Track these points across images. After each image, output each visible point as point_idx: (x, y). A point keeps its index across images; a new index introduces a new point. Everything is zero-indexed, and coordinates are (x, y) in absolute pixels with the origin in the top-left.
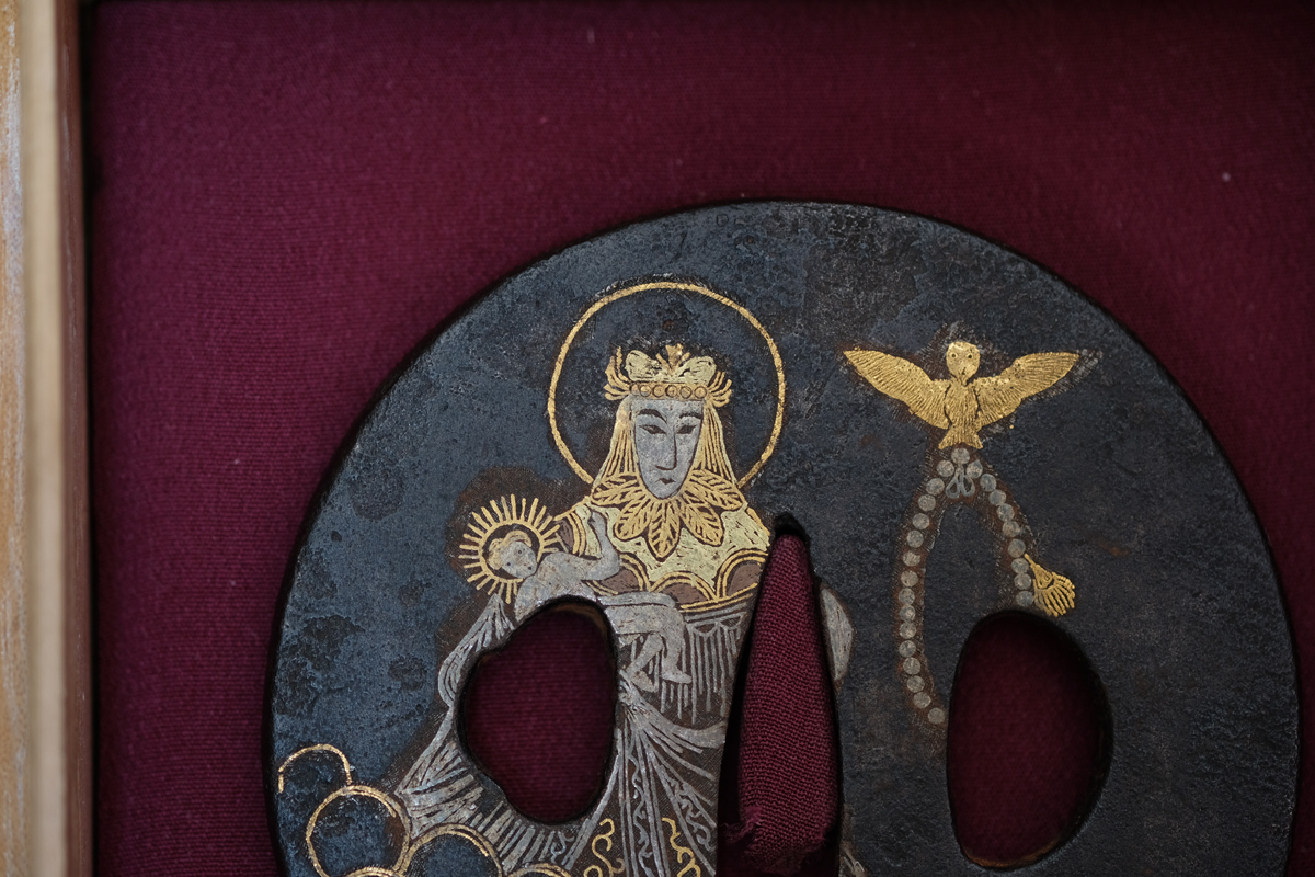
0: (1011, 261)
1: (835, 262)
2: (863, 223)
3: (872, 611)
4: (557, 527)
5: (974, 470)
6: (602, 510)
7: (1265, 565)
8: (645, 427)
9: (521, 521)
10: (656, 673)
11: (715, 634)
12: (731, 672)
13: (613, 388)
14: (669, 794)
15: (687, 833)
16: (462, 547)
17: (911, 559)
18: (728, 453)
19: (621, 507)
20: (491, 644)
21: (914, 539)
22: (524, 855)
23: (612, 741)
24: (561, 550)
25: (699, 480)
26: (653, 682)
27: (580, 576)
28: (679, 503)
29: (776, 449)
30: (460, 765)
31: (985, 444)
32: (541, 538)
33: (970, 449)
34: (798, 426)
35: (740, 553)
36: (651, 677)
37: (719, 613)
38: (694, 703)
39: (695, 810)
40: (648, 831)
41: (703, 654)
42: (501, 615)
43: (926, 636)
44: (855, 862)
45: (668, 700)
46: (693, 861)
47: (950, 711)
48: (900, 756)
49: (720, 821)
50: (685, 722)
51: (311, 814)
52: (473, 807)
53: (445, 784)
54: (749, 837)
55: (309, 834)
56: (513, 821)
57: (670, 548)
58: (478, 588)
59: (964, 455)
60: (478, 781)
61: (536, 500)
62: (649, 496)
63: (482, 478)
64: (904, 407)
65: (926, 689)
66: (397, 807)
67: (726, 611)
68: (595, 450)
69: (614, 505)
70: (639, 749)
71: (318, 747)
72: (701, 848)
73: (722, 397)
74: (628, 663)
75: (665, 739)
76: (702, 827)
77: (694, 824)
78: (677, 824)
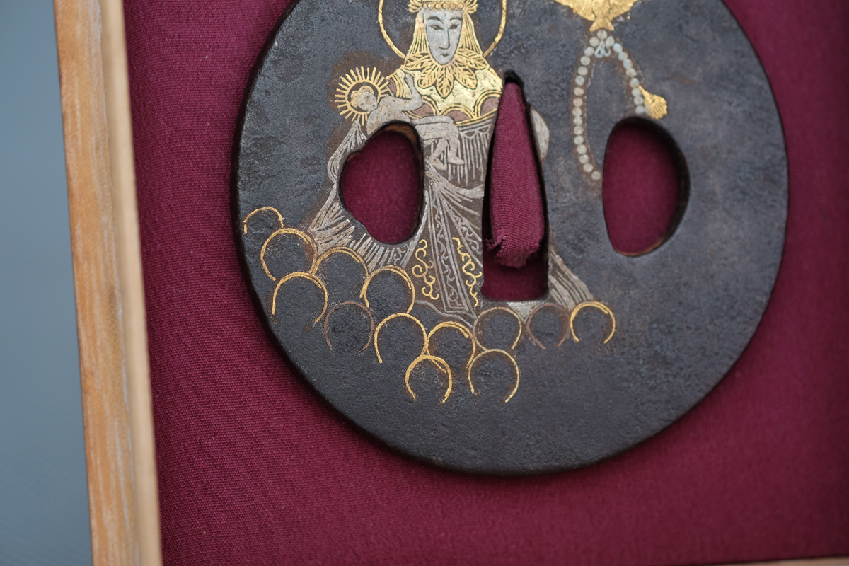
3: (559, 120)
4: (387, 83)
5: (610, 41)
6: (411, 72)
7: (766, 86)
8: (432, 26)
9: (368, 80)
10: (445, 160)
11: (475, 137)
12: (486, 157)
13: (413, 5)
14: (456, 224)
15: (467, 245)
16: (336, 96)
17: (578, 91)
18: (477, 38)
19: (421, 70)
20: (355, 148)
21: (580, 81)
22: (379, 261)
23: (423, 197)
24: (390, 95)
25: (463, 54)
26: (444, 164)
27: (401, 109)
28: (452, 67)
29: (503, 35)
30: (342, 215)
31: (615, 28)
32: (379, 89)
33: (607, 30)
34: (514, 23)
35: (486, 93)
36: (443, 162)
37: (477, 125)
38: (466, 174)
39: (470, 233)
40: (445, 245)
41: (469, 148)
42: (360, 132)
43: (588, 134)
44: (557, 256)
45: (452, 173)
46: (470, 260)
47: (604, 172)
48: (578, 198)
49: (483, 238)
50: (462, 185)
51: (263, 244)
52: (351, 236)
53: (334, 225)
54: (499, 247)
55: (262, 255)
56: (372, 243)
57: (449, 91)
58: (346, 118)
59: (604, 34)
60: (353, 223)
61: (375, 69)
62: (436, 63)
63: (345, 58)
64: (570, 10)
65: (590, 161)
66: (309, 239)
67: (481, 124)
68: (405, 40)
69: (417, 70)
70: (438, 201)
71: (264, 209)
72: (474, 253)
73: (473, 8)
74: (429, 155)
75: (452, 195)
76: (474, 241)
77: (470, 240)
78: (461, 241)
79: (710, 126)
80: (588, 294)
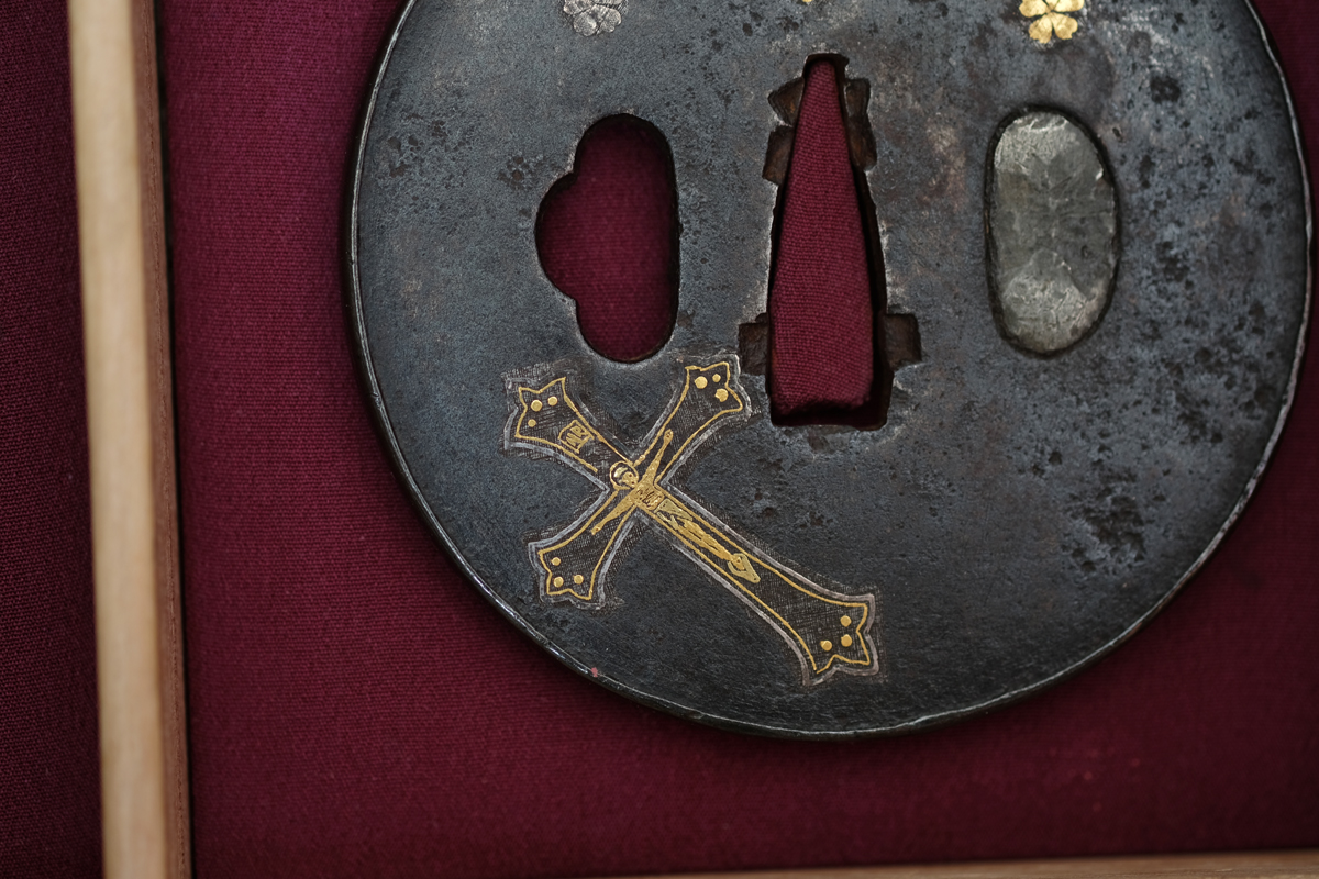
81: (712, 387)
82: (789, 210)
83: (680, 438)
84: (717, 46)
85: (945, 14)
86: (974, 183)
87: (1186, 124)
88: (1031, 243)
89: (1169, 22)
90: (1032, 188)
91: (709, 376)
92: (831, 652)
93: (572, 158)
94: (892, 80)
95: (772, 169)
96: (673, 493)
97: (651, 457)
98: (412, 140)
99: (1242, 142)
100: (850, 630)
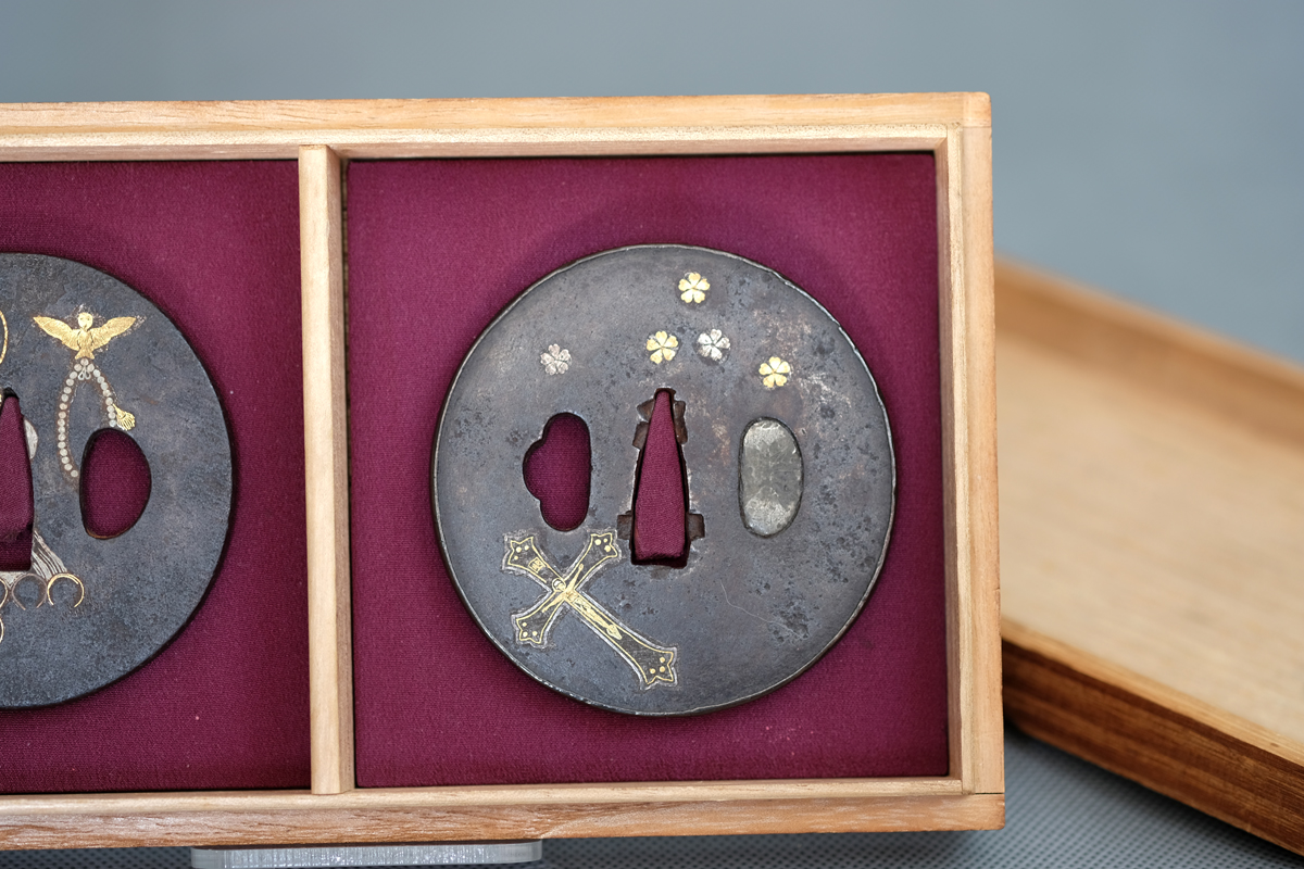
0: (107, 279)
1: (29, 279)
2: (42, 262)
3: (47, 428)
5: (91, 368)
7: (219, 409)
17: (63, 406)
21: (65, 398)
29: (4, 360)
34: (14, 350)
43: (70, 440)
44: (39, 537)
47: (81, 471)
48: (58, 491)
59: (87, 361)
64: (59, 341)
65: (70, 463)
79: (170, 438)
80: (63, 567)
81: (603, 545)
82: (645, 462)
83: (587, 568)
84: (613, 383)
85: (723, 371)
86: (734, 454)
87: (837, 429)
88: (760, 482)
89: (831, 380)
90: (761, 456)
91: (602, 539)
92: (655, 674)
93: (541, 432)
94: (696, 402)
95: (637, 441)
96: (582, 594)
97: (572, 577)
98: (466, 421)
99: (863, 439)
100: (664, 664)
